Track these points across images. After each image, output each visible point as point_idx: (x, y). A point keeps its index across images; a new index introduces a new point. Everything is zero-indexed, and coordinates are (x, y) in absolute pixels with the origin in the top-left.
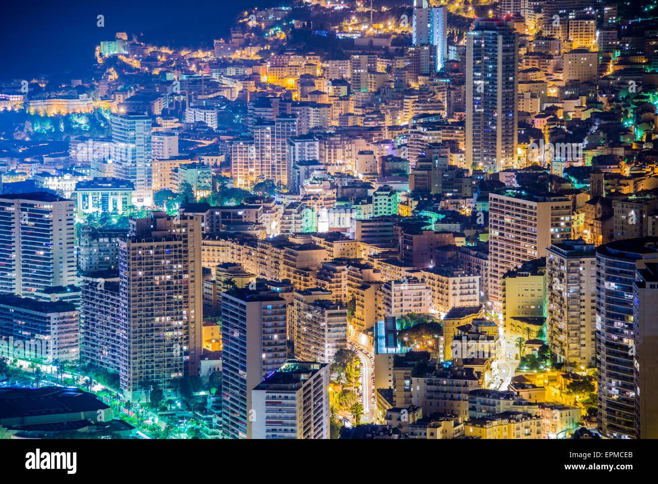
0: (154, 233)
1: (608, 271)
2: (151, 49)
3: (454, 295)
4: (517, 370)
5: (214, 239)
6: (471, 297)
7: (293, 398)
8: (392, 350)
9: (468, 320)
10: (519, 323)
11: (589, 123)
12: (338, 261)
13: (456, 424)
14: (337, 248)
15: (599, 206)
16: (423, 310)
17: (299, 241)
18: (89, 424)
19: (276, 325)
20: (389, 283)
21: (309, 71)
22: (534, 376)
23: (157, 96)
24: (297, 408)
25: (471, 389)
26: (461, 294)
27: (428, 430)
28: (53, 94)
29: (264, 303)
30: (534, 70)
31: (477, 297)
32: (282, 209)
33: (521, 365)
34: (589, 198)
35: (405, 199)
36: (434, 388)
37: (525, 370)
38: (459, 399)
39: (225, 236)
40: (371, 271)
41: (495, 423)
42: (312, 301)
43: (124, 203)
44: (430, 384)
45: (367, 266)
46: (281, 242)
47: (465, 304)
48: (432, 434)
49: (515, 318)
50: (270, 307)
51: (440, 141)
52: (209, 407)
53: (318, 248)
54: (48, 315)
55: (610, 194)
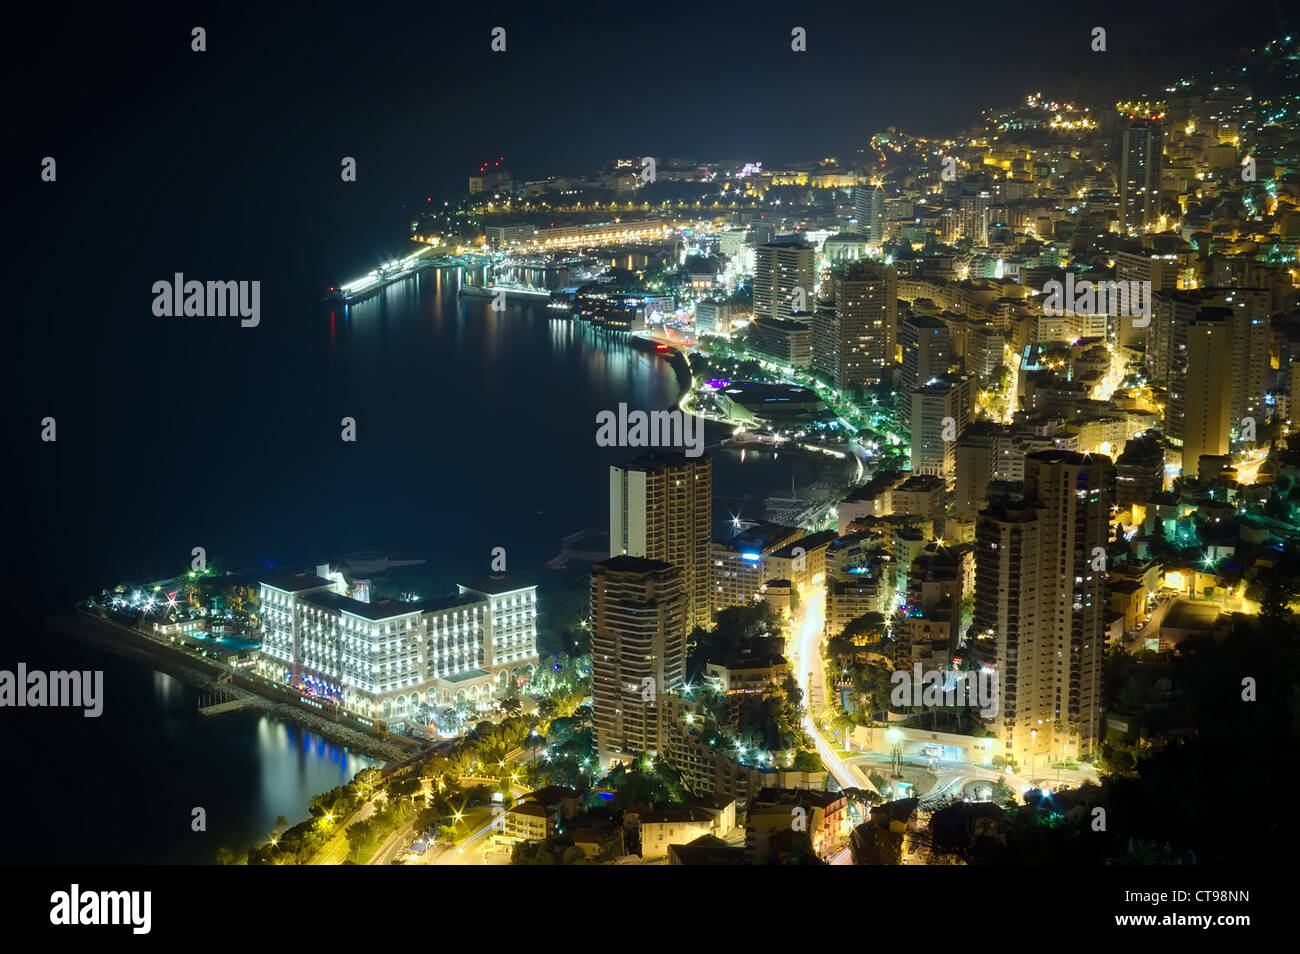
0: (862, 275)
1: (1177, 312)
2: (912, 139)
3: (1087, 328)
4: (1121, 384)
5: (916, 281)
6: (1101, 329)
7: (943, 401)
8: (1030, 368)
9: (1089, 347)
10: (1128, 350)
11: (1218, 200)
12: (1003, 300)
13: (1060, 424)
14: (1005, 290)
15: (1204, 263)
16: (1062, 338)
17: (977, 283)
18: (807, 412)
19: (941, 346)
20: (1037, 317)
21: (1021, 157)
22: (1131, 390)
23: (910, 174)
24: (945, 408)
25: (1079, 398)
26: (1093, 327)
27: (1037, 428)
28: (829, 172)
29: (932, 330)
30: (1189, 159)
31: (1105, 329)
32: (971, 259)
33: (1124, 381)
34: (1198, 256)
35: (1067, 254)
36: (1050, 396)
37: (1126, 385)
38: (1069, 405)
39: (924, 279)
40: (1026, 308)
41: (1090, 424)
42: (979, 329)
43: (860, 252)
44: (1049, 393)
45: (1025, 304)
46: (966, 284)
47: (1094, 335)
48: (1040, 431)
49: (1126, 346)
50: (936, 332)
51: (1102, 211)
52: (895, 404)
53: (992, 289)
54: (788, 332)
55: (1216, 254)
